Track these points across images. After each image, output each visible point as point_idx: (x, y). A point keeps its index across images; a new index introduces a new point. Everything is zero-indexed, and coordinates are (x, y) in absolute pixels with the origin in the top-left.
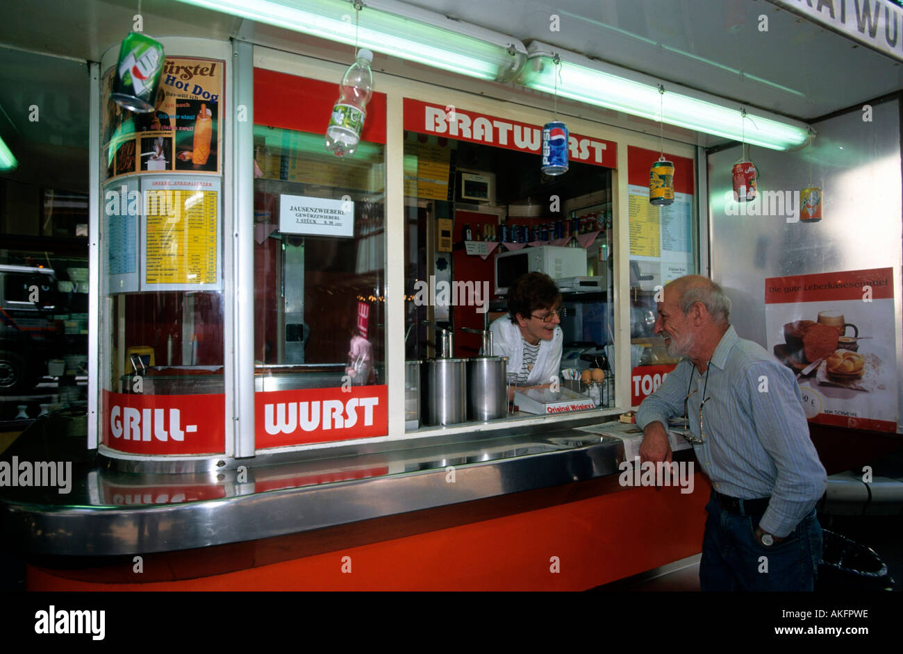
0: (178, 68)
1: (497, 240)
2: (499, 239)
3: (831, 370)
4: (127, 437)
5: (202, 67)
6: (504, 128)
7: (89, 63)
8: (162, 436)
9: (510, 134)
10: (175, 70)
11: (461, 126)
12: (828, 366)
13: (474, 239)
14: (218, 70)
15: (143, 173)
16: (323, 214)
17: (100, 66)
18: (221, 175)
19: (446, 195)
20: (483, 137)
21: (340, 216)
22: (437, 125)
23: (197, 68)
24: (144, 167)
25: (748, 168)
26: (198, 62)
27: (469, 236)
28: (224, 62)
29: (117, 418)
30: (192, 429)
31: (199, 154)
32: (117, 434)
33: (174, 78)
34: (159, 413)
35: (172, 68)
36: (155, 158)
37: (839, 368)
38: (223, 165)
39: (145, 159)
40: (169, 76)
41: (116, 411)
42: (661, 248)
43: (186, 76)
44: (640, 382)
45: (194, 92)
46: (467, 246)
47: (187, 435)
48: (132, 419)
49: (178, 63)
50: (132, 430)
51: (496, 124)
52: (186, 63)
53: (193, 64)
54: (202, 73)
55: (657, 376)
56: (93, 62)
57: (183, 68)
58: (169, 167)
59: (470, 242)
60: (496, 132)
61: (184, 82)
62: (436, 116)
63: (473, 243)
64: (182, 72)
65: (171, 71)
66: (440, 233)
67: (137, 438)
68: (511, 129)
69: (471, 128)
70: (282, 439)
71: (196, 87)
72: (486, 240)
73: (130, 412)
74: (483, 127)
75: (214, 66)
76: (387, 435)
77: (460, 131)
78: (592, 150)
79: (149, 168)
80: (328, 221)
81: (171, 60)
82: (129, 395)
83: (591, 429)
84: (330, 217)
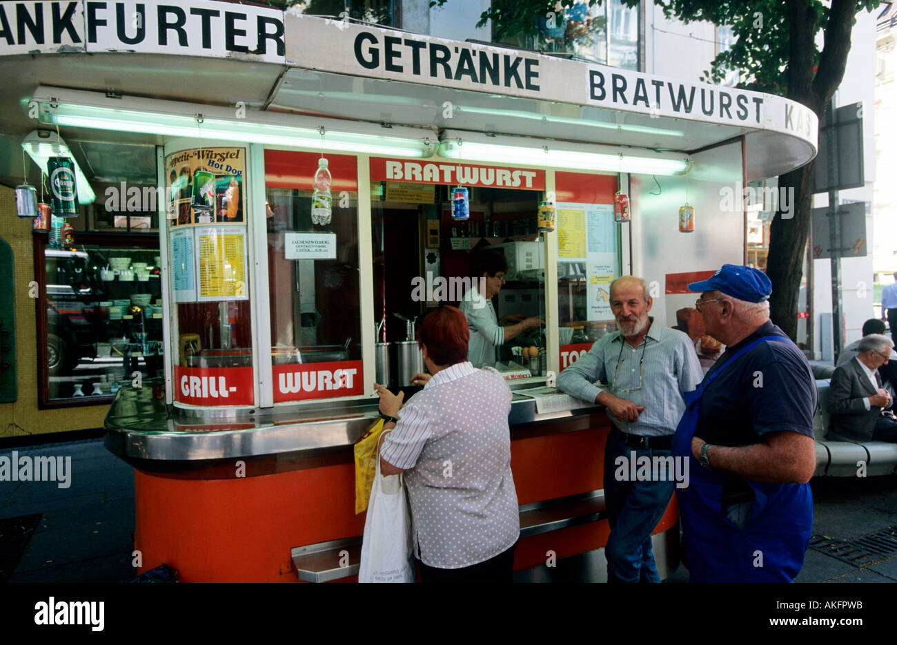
0: (216, 155)
1: (479, 236)
2: (482, 234)
3: (704, 346)
4: (193, 395)
5: (231, 152)
6: (448, 170)
7: (157, 147)
8: (215, 394)
9: (453, 174)
10: (214, 156)
11: (414, 172)
12: (702, 343)
13: (459, 235)
14: (241, 154)
15: (197, 225)
16: (314, 244)
17: (164, 149)
18: (246, 224)
19: (433, 199)
20: (432, 178)
21: (326, 245)
22: (395, 173)
23: (228, 153)
24: (197, 221)
25: (622, 199)
26: (227, 150)
27: (454, 233)
28: (245, 148)
29: (185, 383)
30: (233, 389)
31: (231, 211)
32: (186, 393)
33: (214, 161)
34: (213, 379)
35: (212, 155)
36: (203, 215)
37: (708, 344)
38: (247, 217)
39: (197, 215)
40: (210, 160)
41: (185, 378)
42: (587, 250)
43: (221, 160)
44: (568, 357)
45: (227, 170)
46: (452, 243)
47: (230, 393)
48: (195, 384)
49: (215, 151)
50: (195, 391)
51: (442, 167)
52: (220, 151)
53: (225, 151)
54: (231, 157)
55: (583, 352)
56: (159, 146)
57: (219, 154)
58: (212, 220)
59: (455, 239)
60: (442, 173)
61: (220, 164)
62: (394, 167)
63: (458, 239)
64: (218, 157)
65: (211, 157)
66: (429, 232)
67: (199, 395)
68: (454, 170)
69: (422, 173)
70: (291, 397)
71: (228, 166)
72: (470, 236)
73: (193, 379)
74: (431, 171)
75: (238, 151)
76: (363, 394)
77: (413, 176)
78: (523, 179)
79: (200, 221)
80: (318, 249)
81: (211, 150)
82: (192, 368)
83: (524, 392)
84: (319, 246)
